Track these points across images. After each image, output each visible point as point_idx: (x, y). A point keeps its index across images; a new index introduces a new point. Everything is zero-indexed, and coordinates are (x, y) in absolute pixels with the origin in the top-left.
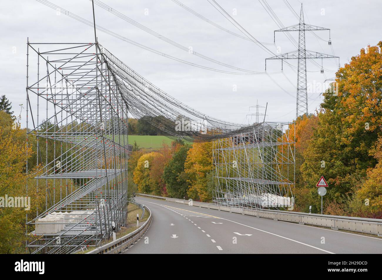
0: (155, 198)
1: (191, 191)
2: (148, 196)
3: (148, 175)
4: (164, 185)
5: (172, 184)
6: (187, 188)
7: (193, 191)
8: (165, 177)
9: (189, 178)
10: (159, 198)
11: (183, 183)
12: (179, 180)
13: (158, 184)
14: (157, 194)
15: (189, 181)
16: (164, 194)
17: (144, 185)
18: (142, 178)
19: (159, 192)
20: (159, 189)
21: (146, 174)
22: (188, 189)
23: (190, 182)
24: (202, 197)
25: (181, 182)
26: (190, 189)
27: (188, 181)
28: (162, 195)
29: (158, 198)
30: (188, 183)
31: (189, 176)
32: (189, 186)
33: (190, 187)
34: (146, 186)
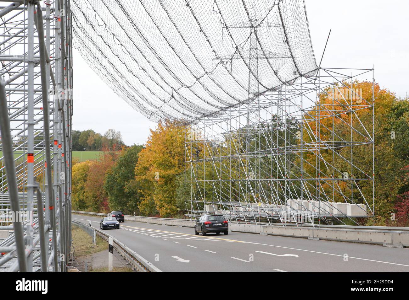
0: (92, 215)
1: (144, 205)
2: (82, 214)
3: (82, 188)
4: (105, 199)
5: (117, 196)
6: (138, 201)
7: (146, 204)
8: (108, 187)
9: (141, 187)
10: (98, 215)
11: (133, 193)
12: (126, 191)
13: (96, 198)
14: (95, 210)
15: (141, 191)
16: (104, 210)
17: (77, 199)
18: (75, 192)
19: (97, 208)
20: (97, 205)
21: (79, 186)
22: (140, 202)
23: (143, 193)
24: (163, 211)
25: (129, 193)
26: (143, 202)
27: (139, 191)
28: (102, 211)
29: (96, 215)
30: (139, 194)
31: (141, 185)
32: (141, 198)
33: (142, 200)
34: (80, 201)
